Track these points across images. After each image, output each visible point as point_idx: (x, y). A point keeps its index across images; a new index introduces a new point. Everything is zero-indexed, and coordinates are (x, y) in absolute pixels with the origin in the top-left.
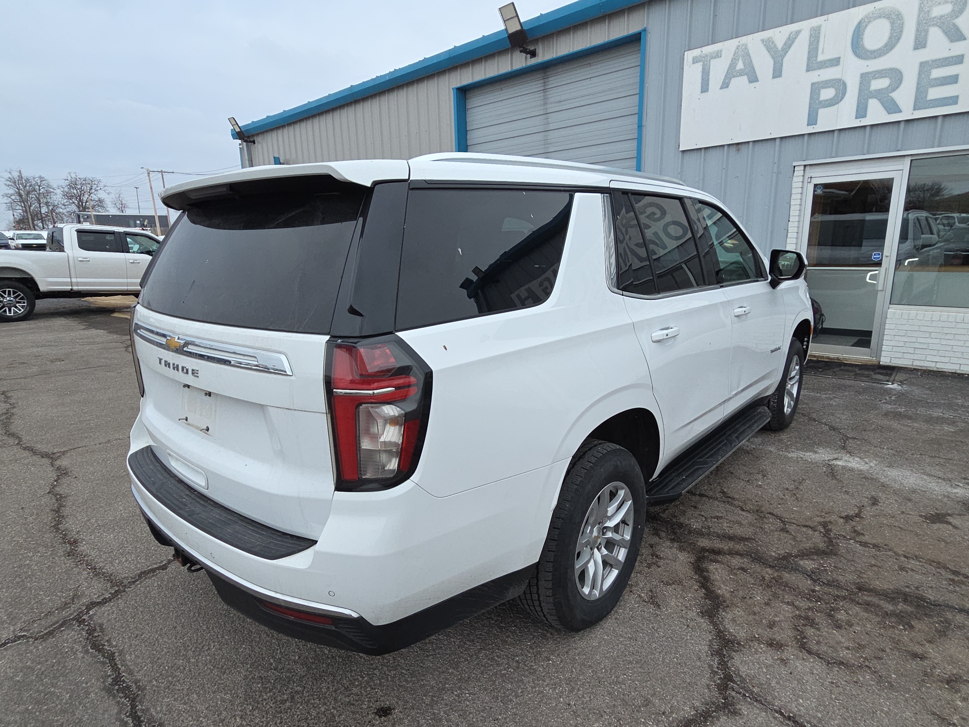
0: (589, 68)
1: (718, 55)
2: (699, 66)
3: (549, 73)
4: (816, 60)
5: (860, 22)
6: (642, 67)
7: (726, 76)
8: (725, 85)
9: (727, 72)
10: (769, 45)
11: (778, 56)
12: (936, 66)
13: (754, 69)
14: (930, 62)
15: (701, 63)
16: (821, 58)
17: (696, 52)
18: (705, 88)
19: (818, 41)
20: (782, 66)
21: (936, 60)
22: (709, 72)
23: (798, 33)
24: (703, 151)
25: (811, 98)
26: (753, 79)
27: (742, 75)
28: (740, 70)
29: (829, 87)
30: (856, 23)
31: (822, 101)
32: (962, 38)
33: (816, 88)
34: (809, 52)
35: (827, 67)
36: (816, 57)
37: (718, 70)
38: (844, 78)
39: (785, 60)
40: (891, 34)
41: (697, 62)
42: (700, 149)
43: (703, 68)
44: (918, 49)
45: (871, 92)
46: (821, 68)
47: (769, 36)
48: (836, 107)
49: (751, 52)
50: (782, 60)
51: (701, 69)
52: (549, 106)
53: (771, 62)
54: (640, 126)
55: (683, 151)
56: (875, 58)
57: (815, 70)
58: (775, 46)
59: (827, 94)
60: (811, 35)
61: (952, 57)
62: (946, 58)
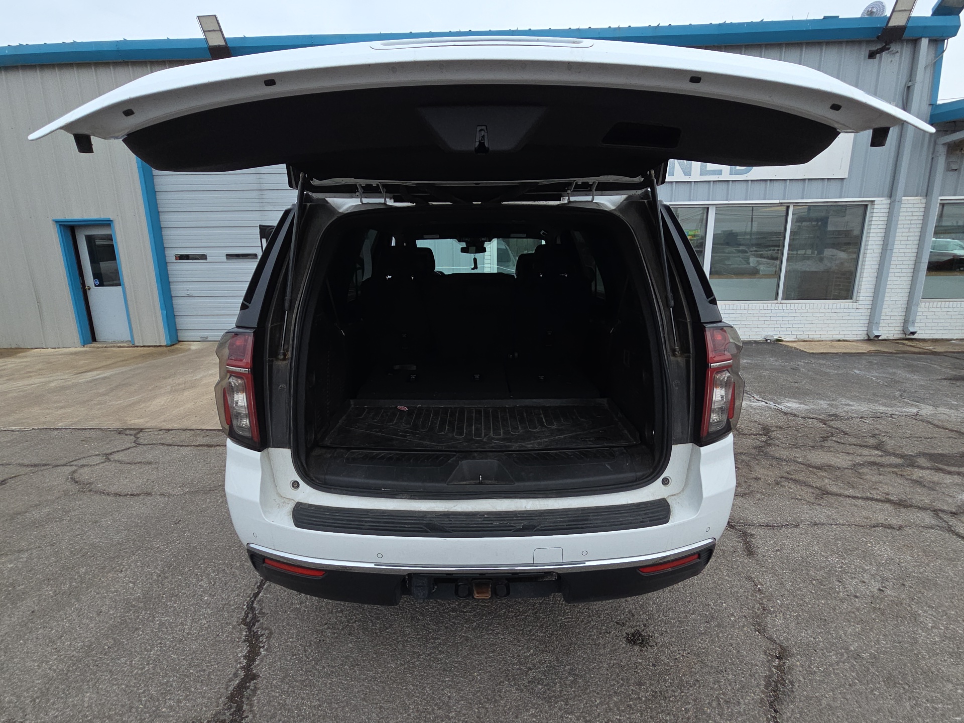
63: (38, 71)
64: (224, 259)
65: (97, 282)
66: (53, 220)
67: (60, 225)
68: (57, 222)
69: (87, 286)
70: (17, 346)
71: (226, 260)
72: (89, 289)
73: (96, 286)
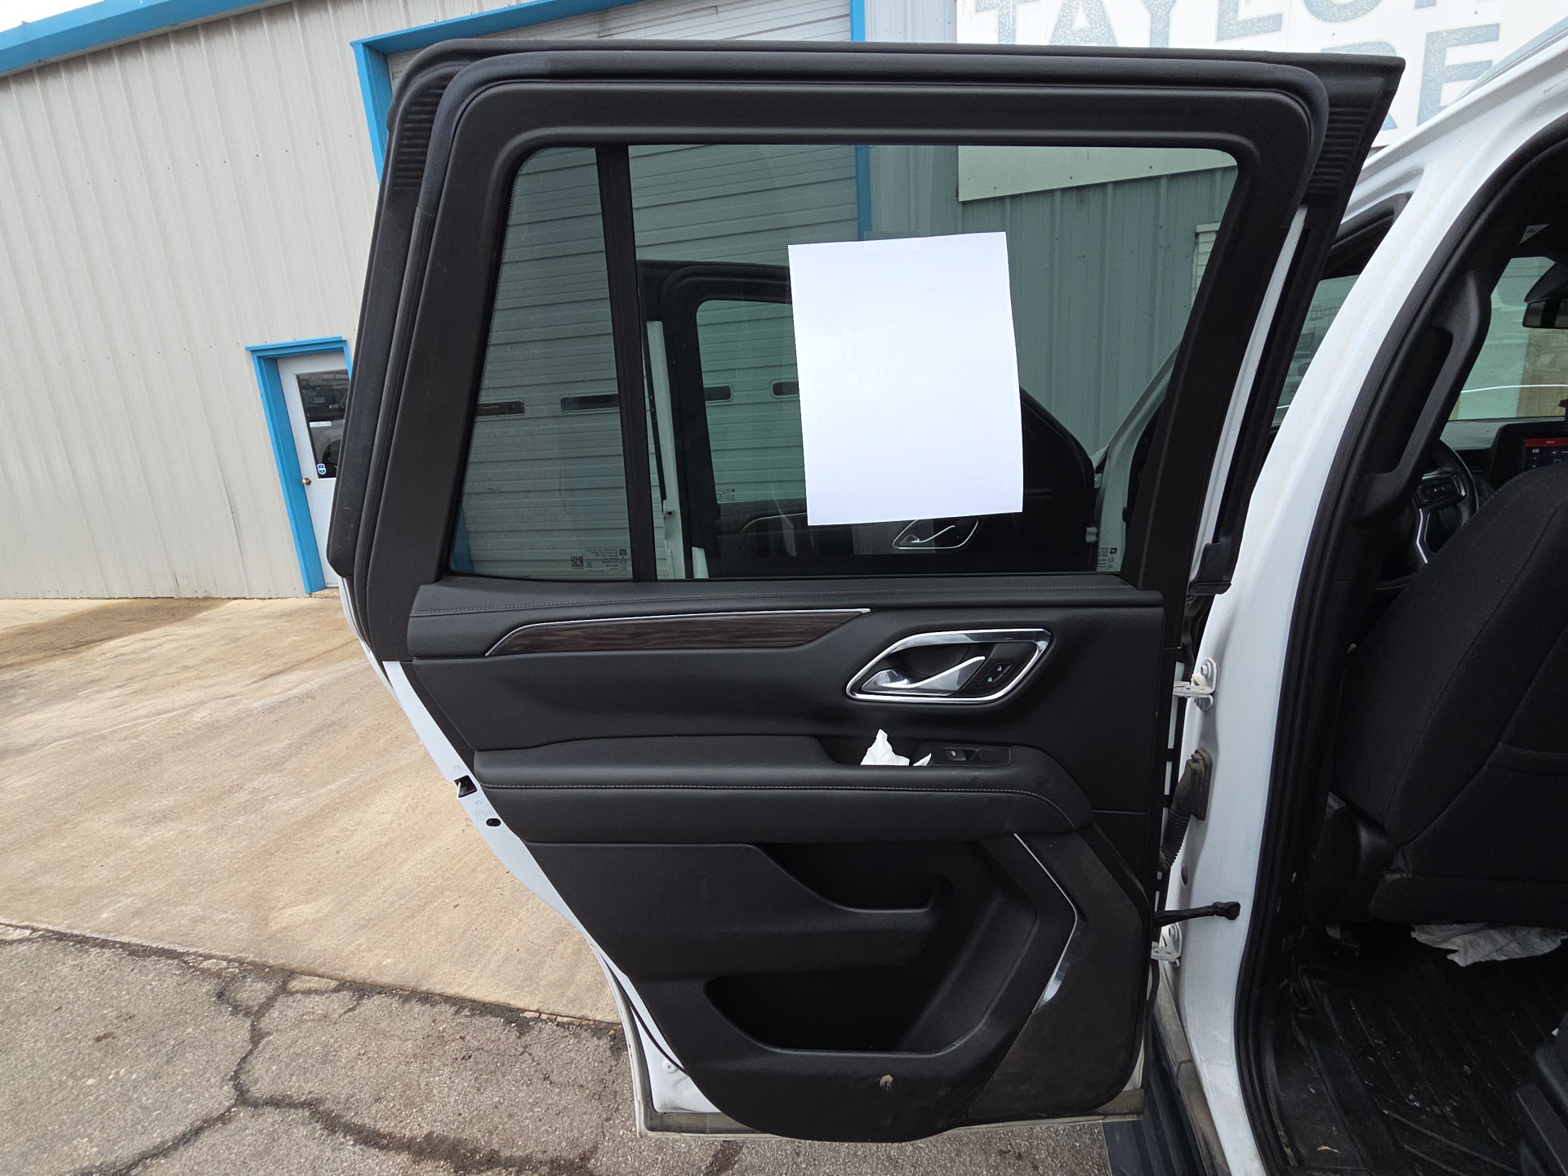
2: (991, 18)
4: (1235, 18)
6: (856, 16)
9: (1054, 34)
11: (1160, 5)
12: (1454, 42)
13: (1111, 30)
14: (1444, 34)
15: (996, 12)
16: (1244, 13)
20: (1168, 25)
21: (1454, 31)
22: (1014, 32)
24: (1008, 202)
28: (1082, 30)
34: (1221, 2)
35: (1258, 33)
36: (1236, 11)
37: (1034, 29)
39: (1174, 13)
41: (986, 9)
42: (1002, 199)
43: (1000, 23)
44: (1423, 7)
46: (1246, 35)
50: (1168, 12)
51: (995, 19)
53: (1146, 18)
55: (965, 203)
56: (1346, 19)
57: (1234, 37)
61: (1481, 27)
62: (1471, 29)
63: (234, 32)
64: (557, 409)
65: (323, 469)
66: (247, 349)
67: (259, 358)
68: (253, 351)
69: (304, 476)
70: (206, 595)
71: (560, 412)
72: (309, 483)
73: (321, 476)
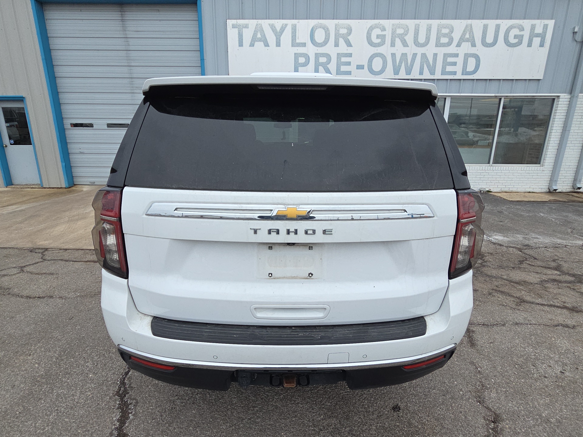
0: (158, 13)
1: (246, 26)
2: (236, 31)
3: (125, 9)
4: (296, 42)
5: (313, 28)
6: (199, 21)
7: (252, 40)
8: (252, 45)
9: (252, 38)
10: (273, 27)
11: (278, 35)
12: (343, 56)
13: (266, 39)
14: (341, 54)
15: (237, 29)
17: (234, 22)
18: (241, 44)
19: (296, 32)
20: (280, 41)
21: (343, 54)
22: (242, 35)
23: (286, 25)
25: (295, 61)
26: (267, 45)
27: (260, 41)
28: (259, 38)
29: (302, 57)
30: (311, 28)
31: (300, 63)
32: (351, 46)
33: (297, 56)
34: (292, 37)
35: (301, 46)
36: (296, 40)
37: (248, 35)
38: (308, 53)
39: (281, 38)
40: (325, 37)
41: (235, 28)
44: (336, 47)
45: (320, 63)
46: (298, 46)
47: (273, 23)
48: (306, 67)
49: (264, 29)
50: (280, 37)
51: (237, 32)
52: (127, 32)
53: (275, 38)
54: (202, 60)
56: (320, 47)
57: (295, 46)
58: (276, 29)
59: (302, 60)
60: (292, 28)
61: (348, 53)
62: (346, 54)
65: (13, 142)
69: (4, 145)
71: (107, 128)
72: (6, 147)
73: (11, 144)
